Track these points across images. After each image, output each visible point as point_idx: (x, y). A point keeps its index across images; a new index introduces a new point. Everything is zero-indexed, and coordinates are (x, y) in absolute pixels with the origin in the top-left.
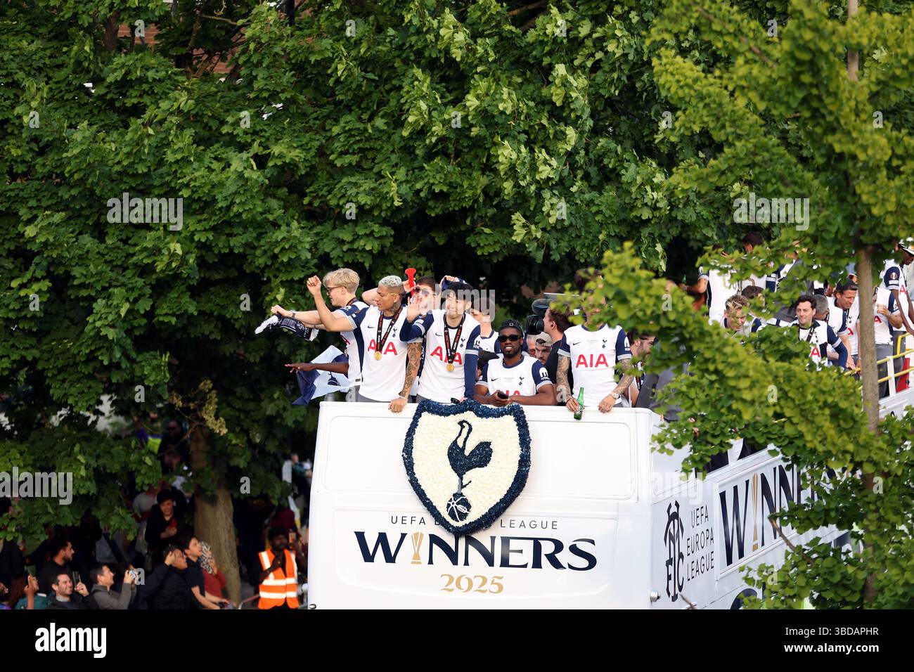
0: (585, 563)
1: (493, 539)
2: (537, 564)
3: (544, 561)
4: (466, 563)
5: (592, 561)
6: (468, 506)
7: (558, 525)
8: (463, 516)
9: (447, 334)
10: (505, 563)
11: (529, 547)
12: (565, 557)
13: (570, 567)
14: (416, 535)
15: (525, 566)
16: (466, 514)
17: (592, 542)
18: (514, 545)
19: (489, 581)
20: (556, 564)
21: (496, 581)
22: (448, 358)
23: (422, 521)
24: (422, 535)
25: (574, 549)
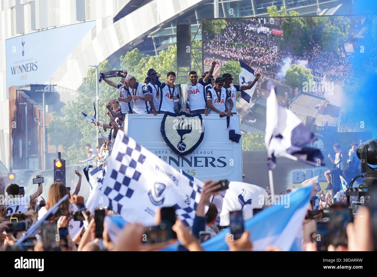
0: (223, 165)
1: (191, 157)
2: (207, 165)
3: (209, 164)
4: (182, 166)
5: (225, 164)
6: (185, 146)
7: (213, 153)
8: (184, 149)
9: (170, 89)
10: (196, 165)
11: (204, 160)
12: (216, 163)
13: (218, 166)
14: (164, 157)
15: (203, 166)
16: (185, 149)
17: (225, 158)
18: (198, 159)
19: (190, 172)
20: (213, 165)
21: (193, 171)
22: (170, 97)
23: (166, 152)
24: (166, 157)
25: (219, 160)
